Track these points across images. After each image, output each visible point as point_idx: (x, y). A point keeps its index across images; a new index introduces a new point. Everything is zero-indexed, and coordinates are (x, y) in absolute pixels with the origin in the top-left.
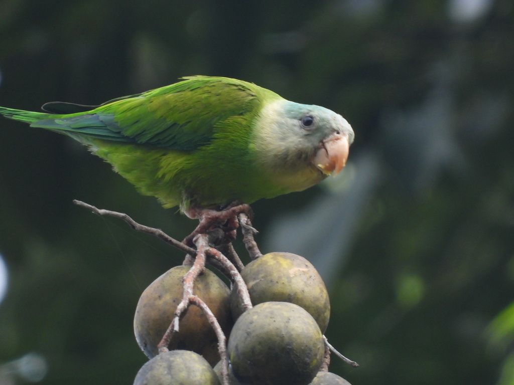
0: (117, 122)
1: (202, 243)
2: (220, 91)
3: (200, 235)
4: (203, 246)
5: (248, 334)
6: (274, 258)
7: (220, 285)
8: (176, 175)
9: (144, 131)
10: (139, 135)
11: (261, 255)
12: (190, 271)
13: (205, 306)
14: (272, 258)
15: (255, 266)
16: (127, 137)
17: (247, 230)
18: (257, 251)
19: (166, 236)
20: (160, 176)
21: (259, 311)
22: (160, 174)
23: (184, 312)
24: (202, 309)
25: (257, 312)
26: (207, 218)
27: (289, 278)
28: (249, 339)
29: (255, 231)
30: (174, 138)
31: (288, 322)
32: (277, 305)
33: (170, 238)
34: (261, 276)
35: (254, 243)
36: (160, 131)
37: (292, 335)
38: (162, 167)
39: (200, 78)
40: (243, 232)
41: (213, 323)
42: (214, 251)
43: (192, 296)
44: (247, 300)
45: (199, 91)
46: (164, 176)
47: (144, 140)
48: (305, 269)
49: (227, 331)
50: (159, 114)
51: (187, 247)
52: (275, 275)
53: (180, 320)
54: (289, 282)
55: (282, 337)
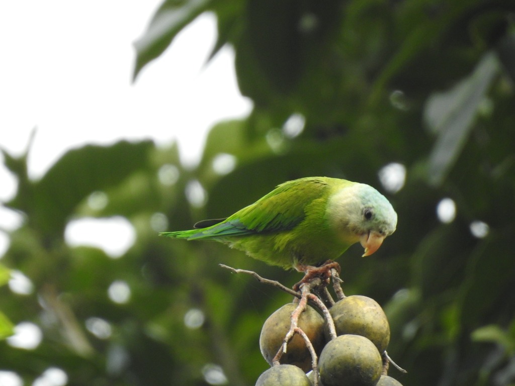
0: (242, 223)
1: (305, 290)
2: (303, 187)
3: (304, 284)
4: (305, 292)
5: (332, 356)
6: (354, 300)
7: (317, 316)
8: (286, 246)
9: (260, 223)
10: (258, 227)
11: (344, 296)
12: (296, 310)
13: (304, 335)
14: (352, 300)
15: (341, 304)
16: (251, 230)
17: (336, 280)
18: (342, 294)
19: (281, 285)
20: (276, 249)
21: (339, 341)
22: (276, 247)
23: (291, 339)
24: (302, 337)
25: (338, 342)
26: (310, 272)
27: (363, 313)
28: (332, 360)
29: (341, 281)
30: (280, 223)
31: (358, 350)
32: (352, 337)
33: (284, 287)
34: (345, 311)
35: (341, 288)
36: (270, 220)
37: (361, 359)
38: (276, 243)
39: (288, 182)
40: (333, 281)
41: (309, 347)
42: (313, 296)
43: (296, 328)
44: (333, 331)
45: (291, 190)
46: (279, 248)
47: (261, 229)
48: (374, 308)
49: (318, 353)
50: (267, 210)
51: (294, 292)
52: (354, 312)
53: (287, 345)
54: (364, 316)
55: (354, 360)
